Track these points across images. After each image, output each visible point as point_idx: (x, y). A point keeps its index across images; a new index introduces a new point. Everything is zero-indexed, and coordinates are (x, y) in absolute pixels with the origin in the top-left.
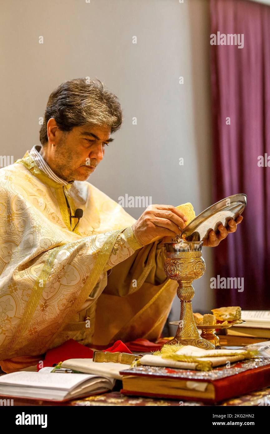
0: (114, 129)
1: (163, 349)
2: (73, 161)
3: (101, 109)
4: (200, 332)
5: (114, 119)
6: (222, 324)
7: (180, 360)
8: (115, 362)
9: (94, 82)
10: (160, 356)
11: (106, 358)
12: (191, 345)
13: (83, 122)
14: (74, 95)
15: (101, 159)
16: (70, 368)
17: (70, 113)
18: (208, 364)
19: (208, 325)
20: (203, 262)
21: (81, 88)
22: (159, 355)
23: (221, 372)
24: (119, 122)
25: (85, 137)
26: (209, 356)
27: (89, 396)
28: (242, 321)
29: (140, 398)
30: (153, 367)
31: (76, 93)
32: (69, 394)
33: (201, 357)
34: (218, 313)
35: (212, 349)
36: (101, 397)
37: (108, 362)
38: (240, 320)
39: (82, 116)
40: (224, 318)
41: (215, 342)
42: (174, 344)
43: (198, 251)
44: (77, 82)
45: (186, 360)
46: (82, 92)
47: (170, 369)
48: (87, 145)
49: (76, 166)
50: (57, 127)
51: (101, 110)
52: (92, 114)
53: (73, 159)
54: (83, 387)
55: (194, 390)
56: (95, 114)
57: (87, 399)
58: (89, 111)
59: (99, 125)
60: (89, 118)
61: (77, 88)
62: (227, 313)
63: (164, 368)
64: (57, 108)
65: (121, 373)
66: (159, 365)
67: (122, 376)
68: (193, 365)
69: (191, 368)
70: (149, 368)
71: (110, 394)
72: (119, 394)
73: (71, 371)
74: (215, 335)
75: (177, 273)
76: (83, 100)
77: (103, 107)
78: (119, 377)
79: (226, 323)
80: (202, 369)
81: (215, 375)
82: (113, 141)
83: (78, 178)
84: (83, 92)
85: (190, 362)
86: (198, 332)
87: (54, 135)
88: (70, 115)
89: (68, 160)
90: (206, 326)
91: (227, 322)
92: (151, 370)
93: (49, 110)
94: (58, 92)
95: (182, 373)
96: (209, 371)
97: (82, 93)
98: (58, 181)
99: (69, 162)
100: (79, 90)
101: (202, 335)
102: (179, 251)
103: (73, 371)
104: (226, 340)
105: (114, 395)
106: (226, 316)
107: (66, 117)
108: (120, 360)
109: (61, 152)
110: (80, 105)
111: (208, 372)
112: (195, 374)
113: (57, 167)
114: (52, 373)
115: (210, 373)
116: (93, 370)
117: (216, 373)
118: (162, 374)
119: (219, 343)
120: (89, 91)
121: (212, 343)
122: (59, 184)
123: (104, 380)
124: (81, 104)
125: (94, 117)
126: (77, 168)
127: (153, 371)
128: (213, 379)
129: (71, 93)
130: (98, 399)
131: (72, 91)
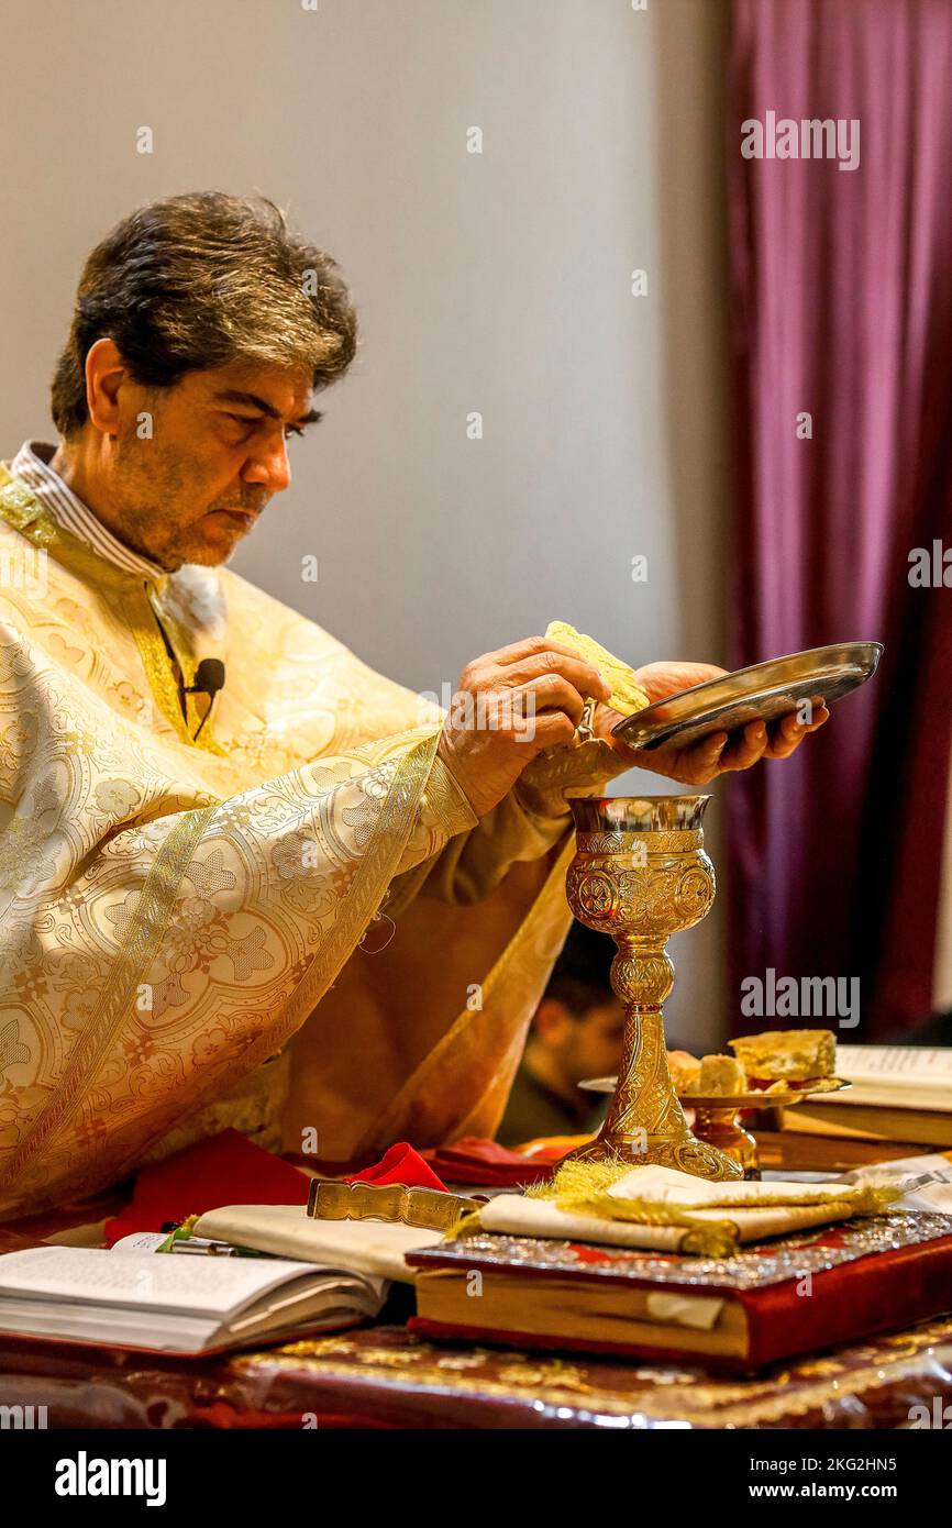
0: (328, 377)
1: (561, 1176)
2: (186, 493)
3: (289, 306)
4: (690, 1118)
5: (331, 341)
6: (768, 1092)
7: (624, 1216)
8: (387, 1221)
9: (250, 206)
10: (549, 1200)
11: (355, 1206)
12: (659, 1164)
13: (223, 355)
14: (186, 254)
15: (282, 484)
16: (224, 1237)
17: (174, 320)
18: (726, 1230)
19: (717, 1093)
20: (706, 869)
21: (209, 231)
22: (545, 1197)
23: (771, 1262)
24: (345, 353)
25: (227, 408)
26: (725, 1204)
27: (294, 1341)
28: (840, 1083)
29: (478, 1349)
30: (524, 1241)
31: (192, 249)
32: (224, 1329)
33: (700, 1208)
34: (752, 1050)
35: (734, 1179)
36: (336, 1343)
37: (361, 1219)
38: (833, 1079)
39: (221, 333)
40: (773, 1071)
41: (742, 1154)
42: (599, 1159)
43: (690, 829)
44: (192, 209)
45: (645, 1216)
46: (212, 243)
47: (589, 1248)
48: (235, 437)
49: (193, 512)
50: (122, 372)
51: (288, 309)
52: (257, 326)
53: (185, 486)
54: (274, 1307)
55: (673, 1324)
56: (265, 327)
57: (288, 1349)
58: (245, 312)
59: (283, 366)
60: (245, 340)
61: (194, 230)
62: (785, 1054)
63: (567, 1244)
64: (126, 304)
65: (412, 1259)
66: (545, 1234)
67: (414, 1269)
68: (672, 1235)
69: (662, 1246)
70: (511, 1244)
71: (368, 1333)
72: (404, 1334)
73: (230, 1250)
74: (743, 1131)
75: (614, 907)
76: (220, 275)
77: (292, 298)
78: (405, 1272)
79: (780, 1087)
80: (703, 1251)
81: (750, 1271)
82: (321, 418)
83: (199, 556)
84: (219, 244)
85: (660, 1222)
86: (682, 1117)
87: (113, 400)
88: (175, 329)
89: (168, 490)
90: (713, 1095)
91: (787, 1086)
92: (519, 1248)
93: (91, 308)
94: (123, 244)
95: (632, 1262)
96: (725, 1257)
97: (217, 248)
98: (126, 564)
99: (170, 497)
100: (202, 237)
101: (698, 1129)
102: (623, 826)
103: (237, 1250)
104: (779, 1150)
105: (386, 1337)
106: (783, 1062)
107: (160, 336)
108: (405, 1213)
109: (139, 461)
110: (209, 293)
111: (724, 1262)
112: (679, 1267)
113: (124, 517)
114: (158, 1254)
115: (732, 1266)
116: (312, 1248)
117: (753, 1267)
118: (560, 1266)
119: (757, 1157)
120: (239, 242)
121: (732, 1159)
122: (132, 576)
123: (348, 1283)
124: (216, 290)
125: (265, 336)
126: (197, 517)
127: (525, 1254)
128: (742, 1286)
129: (173, 247)
130: (326, 1348)
131: (177, 241)
